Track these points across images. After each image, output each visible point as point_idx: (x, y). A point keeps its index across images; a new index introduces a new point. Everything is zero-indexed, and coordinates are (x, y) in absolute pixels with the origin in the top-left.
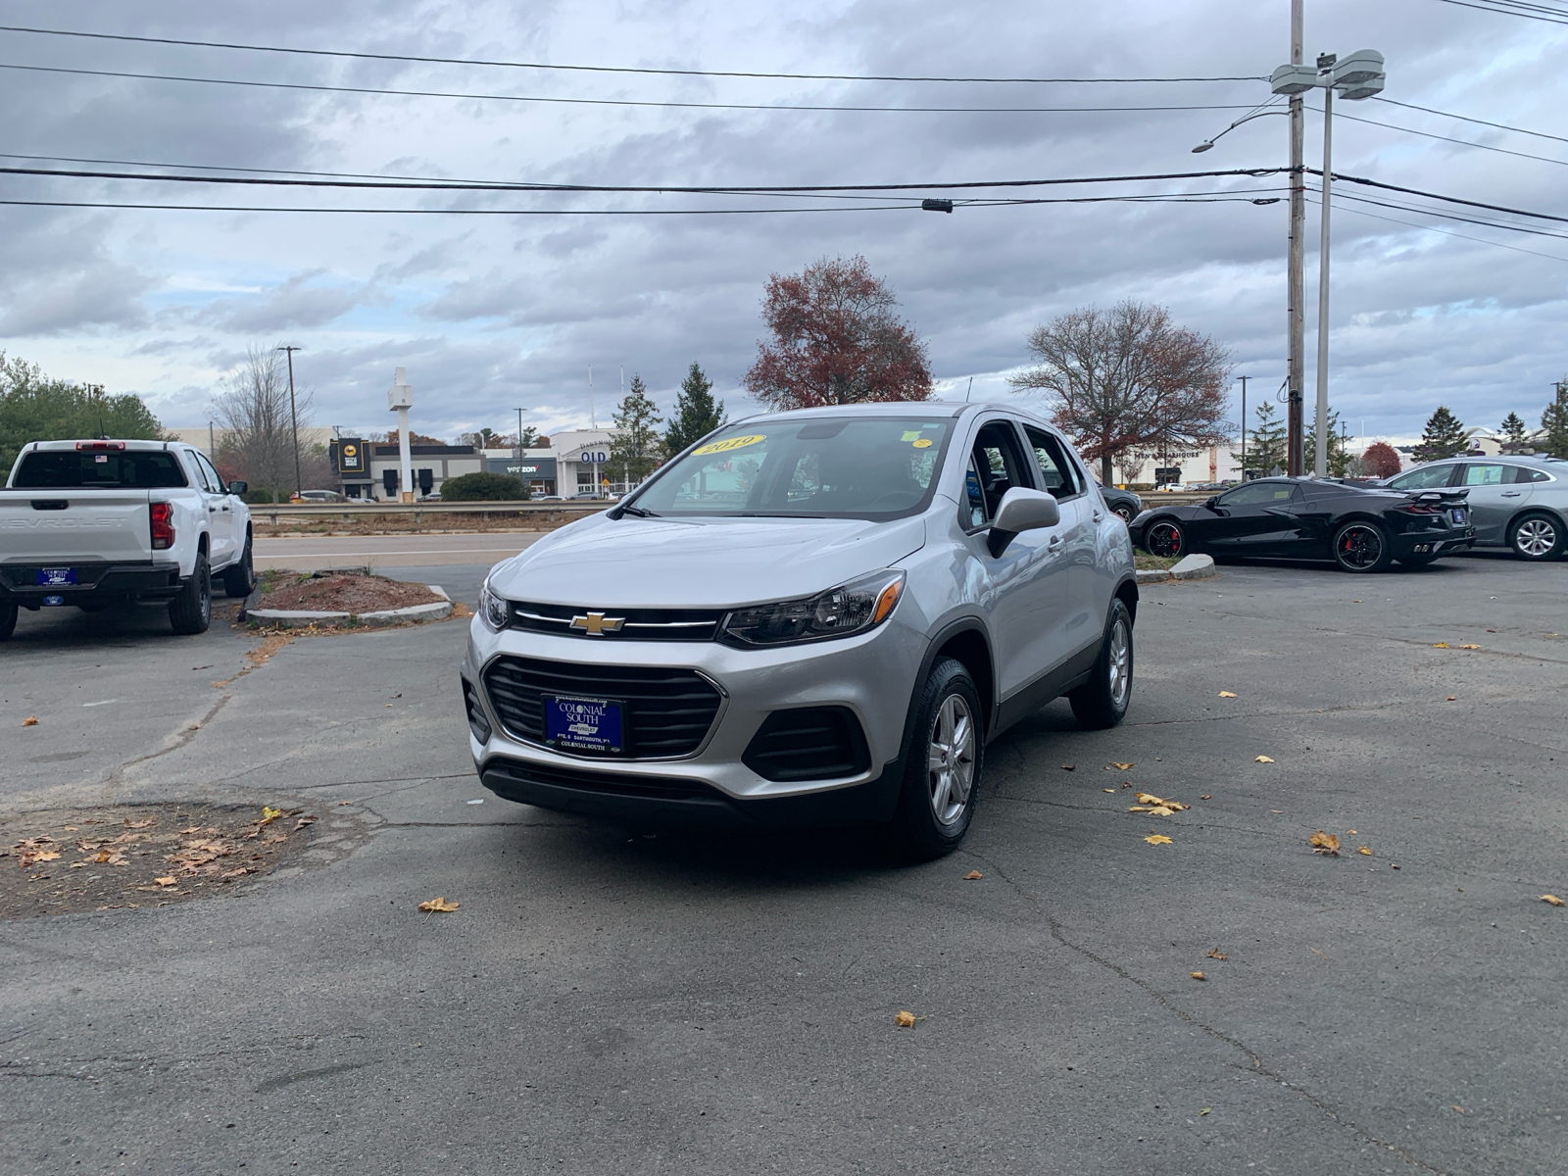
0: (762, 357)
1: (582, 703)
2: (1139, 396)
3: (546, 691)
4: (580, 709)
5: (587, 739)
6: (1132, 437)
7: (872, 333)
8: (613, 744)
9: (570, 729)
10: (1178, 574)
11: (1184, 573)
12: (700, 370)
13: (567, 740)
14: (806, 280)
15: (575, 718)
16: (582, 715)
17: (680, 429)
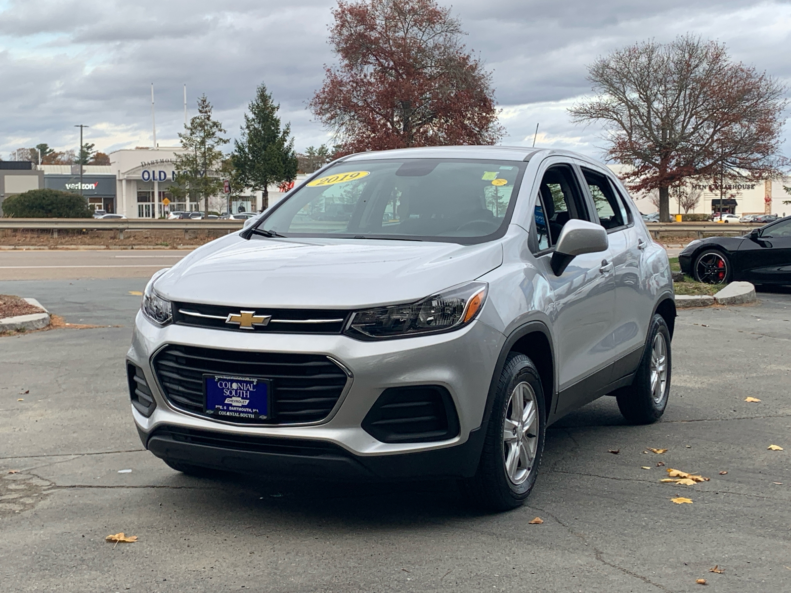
0: (328, 81)
1: (237, 381)
2: (696, 129)
3: (207, 372)
4: (235, 386)
5: (240, 409)
6: (688, 169)
7: (438, 61)
8: (260, 413)
9: (226, 402)
10: (722, 300)
11: (727, 299)
12: (267, 93)
13: (224, 410)
14: (373, 6)
15: (231, 393)
16: (236, 390)
17: (247, 150)
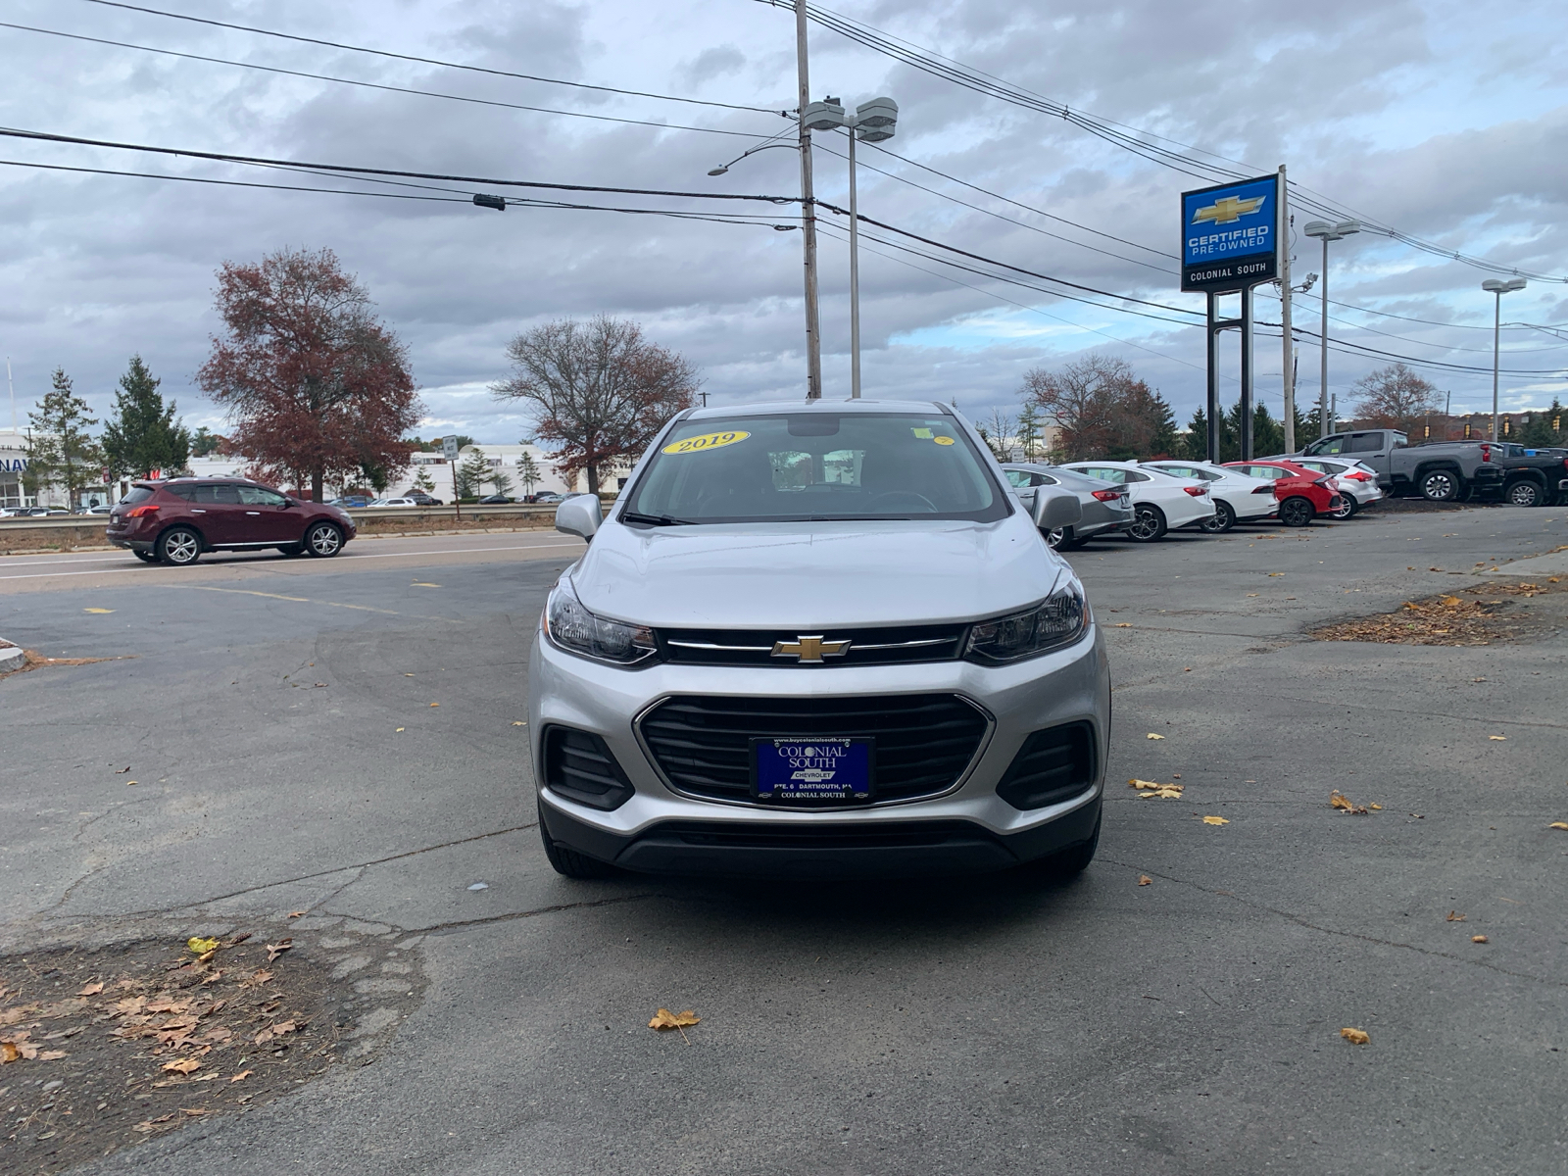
0: (216, 352)
1: (812, 745)
2: (618, 408)
3: (755, 735)
4: (809, 752)
5: (818, 787)
6: (614, 448)
7: (347, 332)
8: (857, 789)
9: (794, 777)
12: (144, 365)
13: (789, 790)
14: (265, 271)
15: (802, 763)
16: (812, 759)
